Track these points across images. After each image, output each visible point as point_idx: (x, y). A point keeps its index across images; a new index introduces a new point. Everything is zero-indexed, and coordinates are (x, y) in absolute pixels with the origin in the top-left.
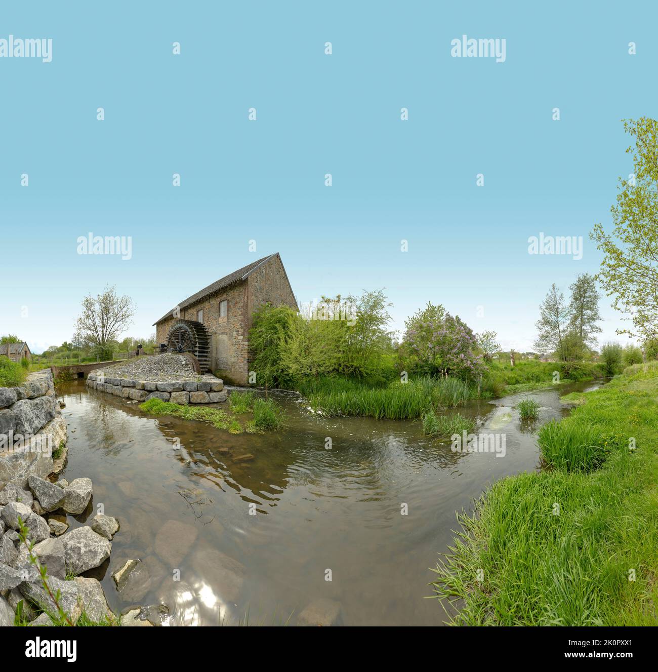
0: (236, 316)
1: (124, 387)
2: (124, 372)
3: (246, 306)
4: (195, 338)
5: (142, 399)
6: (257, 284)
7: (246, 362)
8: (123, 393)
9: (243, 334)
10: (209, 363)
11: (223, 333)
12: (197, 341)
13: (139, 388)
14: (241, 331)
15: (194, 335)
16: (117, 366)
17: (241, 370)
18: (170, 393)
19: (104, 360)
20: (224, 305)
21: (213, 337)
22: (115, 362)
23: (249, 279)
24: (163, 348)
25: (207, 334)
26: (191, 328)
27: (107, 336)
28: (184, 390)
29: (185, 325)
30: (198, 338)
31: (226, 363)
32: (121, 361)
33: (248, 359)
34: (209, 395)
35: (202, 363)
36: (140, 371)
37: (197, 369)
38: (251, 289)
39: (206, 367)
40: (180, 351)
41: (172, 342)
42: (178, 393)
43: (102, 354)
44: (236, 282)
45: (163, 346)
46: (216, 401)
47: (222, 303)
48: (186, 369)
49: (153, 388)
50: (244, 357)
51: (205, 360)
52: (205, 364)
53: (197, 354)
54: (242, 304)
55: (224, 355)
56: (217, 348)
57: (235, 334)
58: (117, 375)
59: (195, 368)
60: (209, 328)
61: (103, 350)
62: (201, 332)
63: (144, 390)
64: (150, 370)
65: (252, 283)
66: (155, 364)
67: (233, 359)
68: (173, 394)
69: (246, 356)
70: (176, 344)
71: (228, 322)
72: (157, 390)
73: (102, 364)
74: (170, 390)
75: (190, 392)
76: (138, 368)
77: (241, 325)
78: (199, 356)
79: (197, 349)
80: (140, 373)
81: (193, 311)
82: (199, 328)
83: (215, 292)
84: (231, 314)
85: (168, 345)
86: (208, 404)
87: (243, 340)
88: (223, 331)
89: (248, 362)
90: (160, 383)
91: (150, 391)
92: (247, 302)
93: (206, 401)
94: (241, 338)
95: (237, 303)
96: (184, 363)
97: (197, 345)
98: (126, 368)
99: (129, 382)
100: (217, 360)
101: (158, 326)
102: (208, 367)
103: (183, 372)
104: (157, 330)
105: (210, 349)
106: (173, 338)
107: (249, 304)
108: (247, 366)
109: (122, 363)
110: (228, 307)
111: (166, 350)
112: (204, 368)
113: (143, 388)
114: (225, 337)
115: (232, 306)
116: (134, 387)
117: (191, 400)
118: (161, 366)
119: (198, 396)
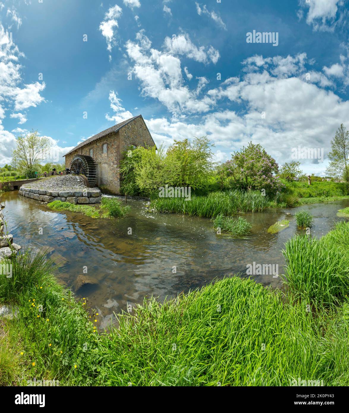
0: (112, 153)
1: (40, 194)
2: (42, 186)
3: (118, 147)
4: (87, 166)
5: (50, 201)
6: (125, 134)
7: (118, 180)
8: (40, 198)
9: (117, 164)
10: (96, 181)
11: (105, 163)
12: (88, 167)
13: (49, 195)
14: (116, 162)
15: (86, 164)
16: (39, 182)
17: (116, 185)
18: (66, 198)
19: (31, 178)
20: (105, 146)
21: (99, 165)
22: (38, 179)
23: (120, 131)
24: (68, 172)
25: (95, 163)
26: (84, 160)
27: (33, 163)
28: (74, 196)
29: (80, 158)
30: (89, 166)
31: (107, 181)
32: (41, 179)
33: (120, 179)
34: (89, 199)
35: (91, 181)
36: (51, 185)
37: (87, 184)
38: (121, 137)
39: (94, 183)
40: (78, 174)
41: (73, 168)
42: (70, 198)
43: (30, 174)
44: (111, 133)
45: (68, 170)
46: (93, 202)
47: (105, 145)
48: (80, 184)
49: (56, 195)
50: (118, 178)
51: (94, 179)
52: (94, 182)
53: (88, 175)
54: (116, 146)
55: (106, 176)
56: (101, 172)
57: (112, 164)
58: (37, 187)
59: (86, 184)
60: (96, 160)
61: (30, 171)
62: (91, 162)
63: (51, 196)
64: (57, 184)
65: (122, 134)
66: (60, 181)
67: (111, 179)
68: (68, 198)
69: (119, 177)
70: (76, 169)
71: (108, 156)
72: (59, 196)
73: (30, 180)
74: (66, 196)
75: (78, 197)
76: (50, 184)
77: (115, 158)
78: (89, 177)
79: (88, 172)
80: (51, 186)
81: (87, 149)
82: (89, 160)
83: (99, 138)
84: (109, 152)
85: (71, 169)
86: (89, 204)
87: (117, 168)
88: (105, 162)
89: (120, 180)
90: (61, 192)
91: (55, 197)
92: (119, 145)
93: (87, 202)
94: (115, 166)
95: (113, 145)
96: (79, 180)
97: (88, 170)
98: (44, 183)
99: (43, 191)
100: (101, 179)
101: (66, 157)
102: (95, 183)
103: (78, 186)
104: (66, 160)
105: (97, 172)
106: (74, 165)
107: (120, 146)
108: (119, 183)
109: (41, 180)
110: (108, 148)
111: (69, 172)
112: (93, 184)
113: (51, 195)
114: (106, 166)
115: (110, 147)
116: (46, 194)
117: (78, 202)
118: (64, 182)
119: (82, 200)
